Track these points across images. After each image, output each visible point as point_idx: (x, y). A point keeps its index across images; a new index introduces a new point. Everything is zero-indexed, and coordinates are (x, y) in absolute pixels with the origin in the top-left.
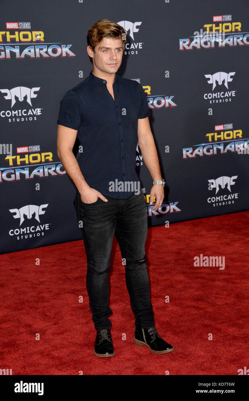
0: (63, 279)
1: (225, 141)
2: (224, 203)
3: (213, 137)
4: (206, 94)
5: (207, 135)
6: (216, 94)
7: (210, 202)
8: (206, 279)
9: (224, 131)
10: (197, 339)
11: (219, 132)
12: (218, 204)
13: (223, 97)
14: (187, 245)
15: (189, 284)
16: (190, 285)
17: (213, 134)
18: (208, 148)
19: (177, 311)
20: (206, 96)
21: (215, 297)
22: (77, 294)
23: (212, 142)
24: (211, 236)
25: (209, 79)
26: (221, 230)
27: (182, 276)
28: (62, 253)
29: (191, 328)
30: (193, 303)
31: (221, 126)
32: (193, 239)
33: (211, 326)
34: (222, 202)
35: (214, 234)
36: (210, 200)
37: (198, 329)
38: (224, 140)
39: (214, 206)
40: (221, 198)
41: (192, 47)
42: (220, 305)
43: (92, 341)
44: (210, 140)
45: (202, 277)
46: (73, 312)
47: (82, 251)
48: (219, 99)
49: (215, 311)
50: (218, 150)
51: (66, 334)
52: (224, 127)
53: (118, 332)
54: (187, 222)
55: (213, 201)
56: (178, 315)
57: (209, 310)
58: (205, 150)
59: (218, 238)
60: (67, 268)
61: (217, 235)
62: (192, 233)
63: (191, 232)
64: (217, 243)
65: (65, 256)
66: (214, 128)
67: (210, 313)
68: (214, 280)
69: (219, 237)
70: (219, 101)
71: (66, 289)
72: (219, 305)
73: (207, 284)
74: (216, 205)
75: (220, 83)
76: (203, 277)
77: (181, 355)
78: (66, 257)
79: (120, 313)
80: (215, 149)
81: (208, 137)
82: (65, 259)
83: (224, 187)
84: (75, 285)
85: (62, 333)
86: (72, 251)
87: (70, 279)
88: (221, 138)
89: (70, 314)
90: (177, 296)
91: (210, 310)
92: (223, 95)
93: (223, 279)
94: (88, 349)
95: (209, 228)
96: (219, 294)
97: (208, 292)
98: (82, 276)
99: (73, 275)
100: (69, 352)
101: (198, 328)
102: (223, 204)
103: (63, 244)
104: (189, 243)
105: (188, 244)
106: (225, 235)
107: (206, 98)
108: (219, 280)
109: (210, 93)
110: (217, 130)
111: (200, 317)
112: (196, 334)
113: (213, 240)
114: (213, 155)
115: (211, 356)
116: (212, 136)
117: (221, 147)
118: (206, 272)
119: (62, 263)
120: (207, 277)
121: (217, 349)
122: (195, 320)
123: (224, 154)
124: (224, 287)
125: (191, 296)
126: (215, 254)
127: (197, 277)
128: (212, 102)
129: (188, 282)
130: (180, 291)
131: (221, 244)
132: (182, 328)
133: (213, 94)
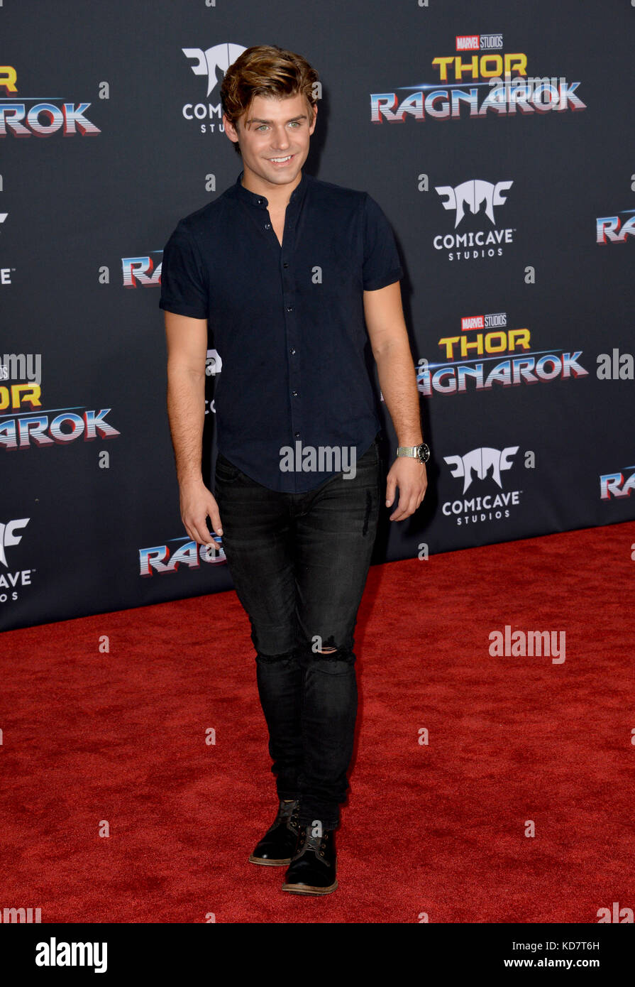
0: (67, 715)
1: (486, 357)
2: (483, 518)
3: (457, 348)
4: (440, 237)
5: (442, 341)
6: (465, 236)
7: (449, 513)
8: (439, 712)
9: (484, 331)
10: (416, 868)
11: (472, 335)
12: (470, 520)
13: (481, 244)
14: (391, 624)
15: (395, 725)
16: (396, 727)
17: (456, 340)
18: (445, 375)
19: (364, 796)
20: (440, 242)
21: (462, 759)
22: (105, 753)
23: (455, 361)
24: (450, 602)
25: (446, 198)
26: (475, 585)
27: (377, 704)
28: (66, 646)
29: (401, 839)
30: (405, 775)
31: (478, 319)
32: (404, 610)
33: (450, 833)
34: (478, 513)
35: (459, 595)
36: (449, 509)
37: (418, 842)
38: (486, 354)
39: (460, 523)
40: (476, 502)
41: (403, 116)
42: (473, 780)
43: (145, 875)
44: (450, 354)
45: (427, 707)
46: (96, 801)
47: (117, 642)
48: (471, 249)
49: (461, 794)
50: (470, 381)
51: (74, 858)
52: (484, 323)
53: (212, 852)
54: (390, 565)
55: (456, 512)
56: (367, 806)
57: (446, 792)
58: (436, 379)
59: (468, 606)
60: (79, 687)
61: (467, 599)
62: (404, 594)
63: (401, 591)
64: (466, 620)
65: (74, 654)
66: (460, 324)
67: (447, 799)
68: (458, 715)
69: (472, 603)
70: (472, 255)
71: (77, 741)
72: (470, 778)
73: (440, 726)
74: (463, 520)
75: (475, 209)
76: (429, 706)
77: (375, 909)
78: (75, 657)
79: (217, 803)
80: (462, 376)
81: (445, 346)
82: (73, 661)
83: (485, 475)
84: (100, 729)
85: (65, 856)
86: (92, 641)
87: (86, 714)
88: (476, 349)
89: (88, 806)
90: (366, 756)
91: (448, 791)
92: (483, 239)
93: (482, 712)
94: (133, 898)
95: (445, 581)
96: (470, 751)
97: (443, 744)
98: (118, 705)
99: (94, 702)
100: (85, 907)
101: (417, 839)
102: (482, 520)
103: (68, 623)
104: (395, 620)
105: (393, 621)
106: (487, 598)
107: (440, 248)
108: (471, 715)
109: (449, 234)
110: (468, 328)
111: (424, 810)
112: (414, 854)
113: (456, 610)
114: (456, 393)
115: (450, 910)
116: (454, 344)
117: (478, 374)
118: (438, 695)
119: (66, 672)
120: (441, 706)
121: (466, 892)
122: (410, 818)
123: (484, 390)
124: (484, 731)
125: (401, 756)
126: (462, 647)
127: (415, 708)
128: (455, 256)
129: (393, 721)
130: (372, 744)
131: (477, 621)
132: (378, 839)
133: (458, 237)
